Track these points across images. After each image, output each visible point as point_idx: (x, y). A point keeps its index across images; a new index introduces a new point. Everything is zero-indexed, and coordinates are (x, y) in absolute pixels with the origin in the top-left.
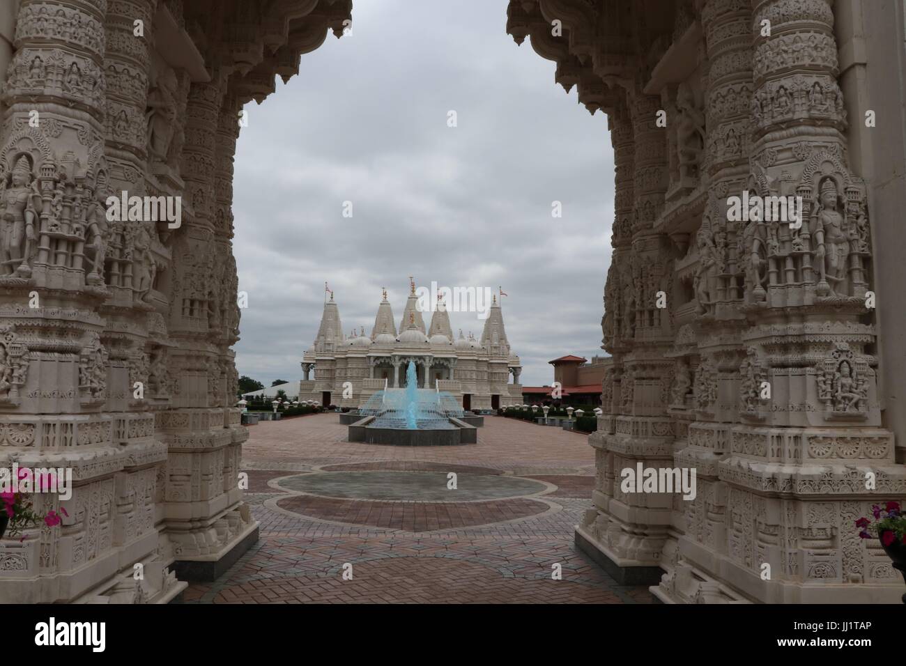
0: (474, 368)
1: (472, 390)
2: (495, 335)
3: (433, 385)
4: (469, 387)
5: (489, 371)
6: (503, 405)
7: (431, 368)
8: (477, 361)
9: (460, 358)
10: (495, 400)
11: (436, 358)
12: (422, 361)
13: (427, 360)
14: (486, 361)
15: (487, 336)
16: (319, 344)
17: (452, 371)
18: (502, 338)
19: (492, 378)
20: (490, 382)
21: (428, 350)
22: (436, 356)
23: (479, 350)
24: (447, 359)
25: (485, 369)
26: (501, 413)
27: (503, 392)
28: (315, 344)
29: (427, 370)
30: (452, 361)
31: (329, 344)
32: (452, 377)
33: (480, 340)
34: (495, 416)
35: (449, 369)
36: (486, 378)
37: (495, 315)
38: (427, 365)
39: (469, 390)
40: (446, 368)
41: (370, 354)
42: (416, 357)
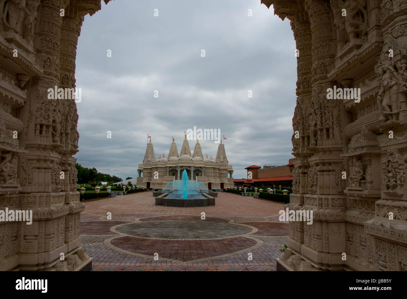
0: (213, 171)
1: (212, 180)
2: (222, 157)
3: (195, 179)
4: (211, 179)
5: (220, 172)
6: (226, 187)
7: (194, 171)
8: (214, 168)
9: (207, 167)
10: (222, 185)
11: (196, 167)
12: (190, 168)
13: (192, 168)
14: (218, 168)
15: (218, 157)
16: (145, 161)
17: (203, 173)
18: (225, 158)
19: (221, 176)
20: (220, 177)
21: (193, 163)
22: (196, 166)
23: (215, 163)
24: (201, 167)
25: (218, 171)
26: (225, 191)
27: (226, 181)
28: (143, 161)
29: (192, 172)
30: (203, 168)
31: (149, 161)
32: (203, 175)
33: (215, 159)
34: (222, 192)
35: (202, 172)
36: (218, 175)
37: (221, 148)
38: (192, 170)
39: (211, 181)
40: (201, 171)
41: (167, 166)
42: (187, 166)
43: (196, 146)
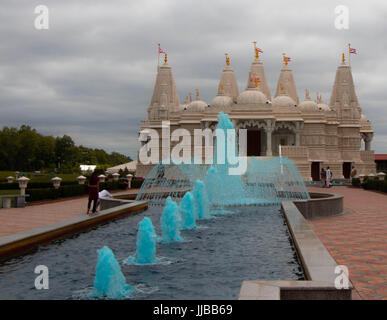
0: (323, 133)
1: (322, 158)
2: (345, 96)
3: (275, 153)
4: (318, 153)
5: (340, 136)
7: (274, 133)
8: (326, 124)
9: (307, 121)
10: (347, 167)
11: (280, 122)
12: (263, 125)
13: (269, 124)
14: (336, 125)
15: (336, 98)
16: (152, 111)
17: (298, 136)
18: (353, 100)
19: (343, 144)
20: (341, 148)
21: (269, 112)
22: (278, 120)
23: (328, 112)
24: (291, 123)
25: (336, 133)
26: (356, 184)
27: (356, 159)
28: (149, 112)
29: (269, 135)
30: (298, 124)
31: (163, 111)
32: (298, 143)
33: (329, 102)
34: (350, 187)
35: (294, 134)
36: (336, 143)
37: (344, 77)
38: (269, 129)
39: (318, 158)
40: (291, 132)
41: (203, 120)
42: (255, 120)
43: (281, 76)
